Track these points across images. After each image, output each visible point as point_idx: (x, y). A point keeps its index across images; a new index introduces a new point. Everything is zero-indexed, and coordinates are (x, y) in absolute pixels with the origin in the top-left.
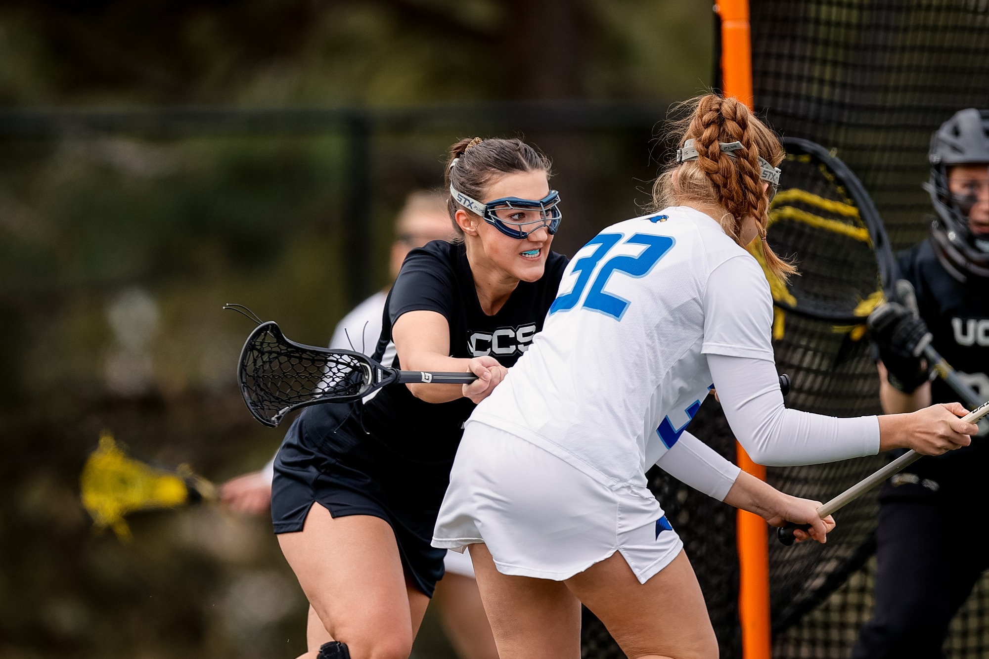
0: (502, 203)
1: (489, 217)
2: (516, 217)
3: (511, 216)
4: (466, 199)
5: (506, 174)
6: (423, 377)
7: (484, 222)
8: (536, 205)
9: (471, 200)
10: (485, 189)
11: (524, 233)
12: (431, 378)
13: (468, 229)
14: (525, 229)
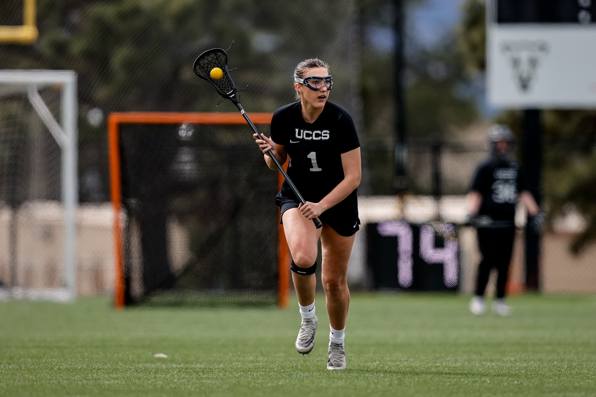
0: (310, 78)
1: (305, 84)
2: (314, 83)
3: (313, 83)
4: (298, 79)
5: (311, 69)
6: (242, 111)
7: (304, 86)
8: (322, 79)
9: (300, 79)
10: (304, 74)
11: (317, 89)
12: (243, 113)
13: (300, 90)
14: (318, 87)
